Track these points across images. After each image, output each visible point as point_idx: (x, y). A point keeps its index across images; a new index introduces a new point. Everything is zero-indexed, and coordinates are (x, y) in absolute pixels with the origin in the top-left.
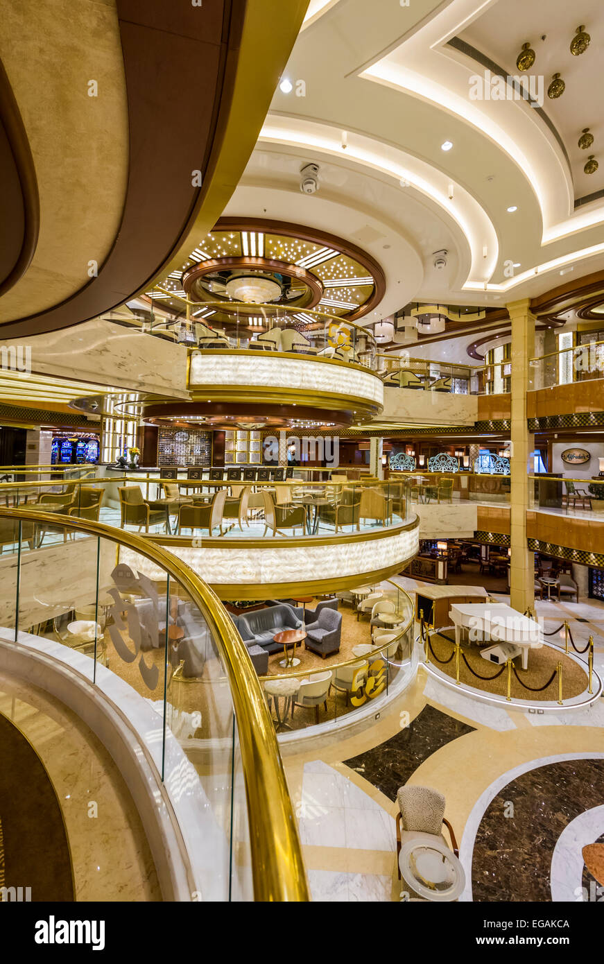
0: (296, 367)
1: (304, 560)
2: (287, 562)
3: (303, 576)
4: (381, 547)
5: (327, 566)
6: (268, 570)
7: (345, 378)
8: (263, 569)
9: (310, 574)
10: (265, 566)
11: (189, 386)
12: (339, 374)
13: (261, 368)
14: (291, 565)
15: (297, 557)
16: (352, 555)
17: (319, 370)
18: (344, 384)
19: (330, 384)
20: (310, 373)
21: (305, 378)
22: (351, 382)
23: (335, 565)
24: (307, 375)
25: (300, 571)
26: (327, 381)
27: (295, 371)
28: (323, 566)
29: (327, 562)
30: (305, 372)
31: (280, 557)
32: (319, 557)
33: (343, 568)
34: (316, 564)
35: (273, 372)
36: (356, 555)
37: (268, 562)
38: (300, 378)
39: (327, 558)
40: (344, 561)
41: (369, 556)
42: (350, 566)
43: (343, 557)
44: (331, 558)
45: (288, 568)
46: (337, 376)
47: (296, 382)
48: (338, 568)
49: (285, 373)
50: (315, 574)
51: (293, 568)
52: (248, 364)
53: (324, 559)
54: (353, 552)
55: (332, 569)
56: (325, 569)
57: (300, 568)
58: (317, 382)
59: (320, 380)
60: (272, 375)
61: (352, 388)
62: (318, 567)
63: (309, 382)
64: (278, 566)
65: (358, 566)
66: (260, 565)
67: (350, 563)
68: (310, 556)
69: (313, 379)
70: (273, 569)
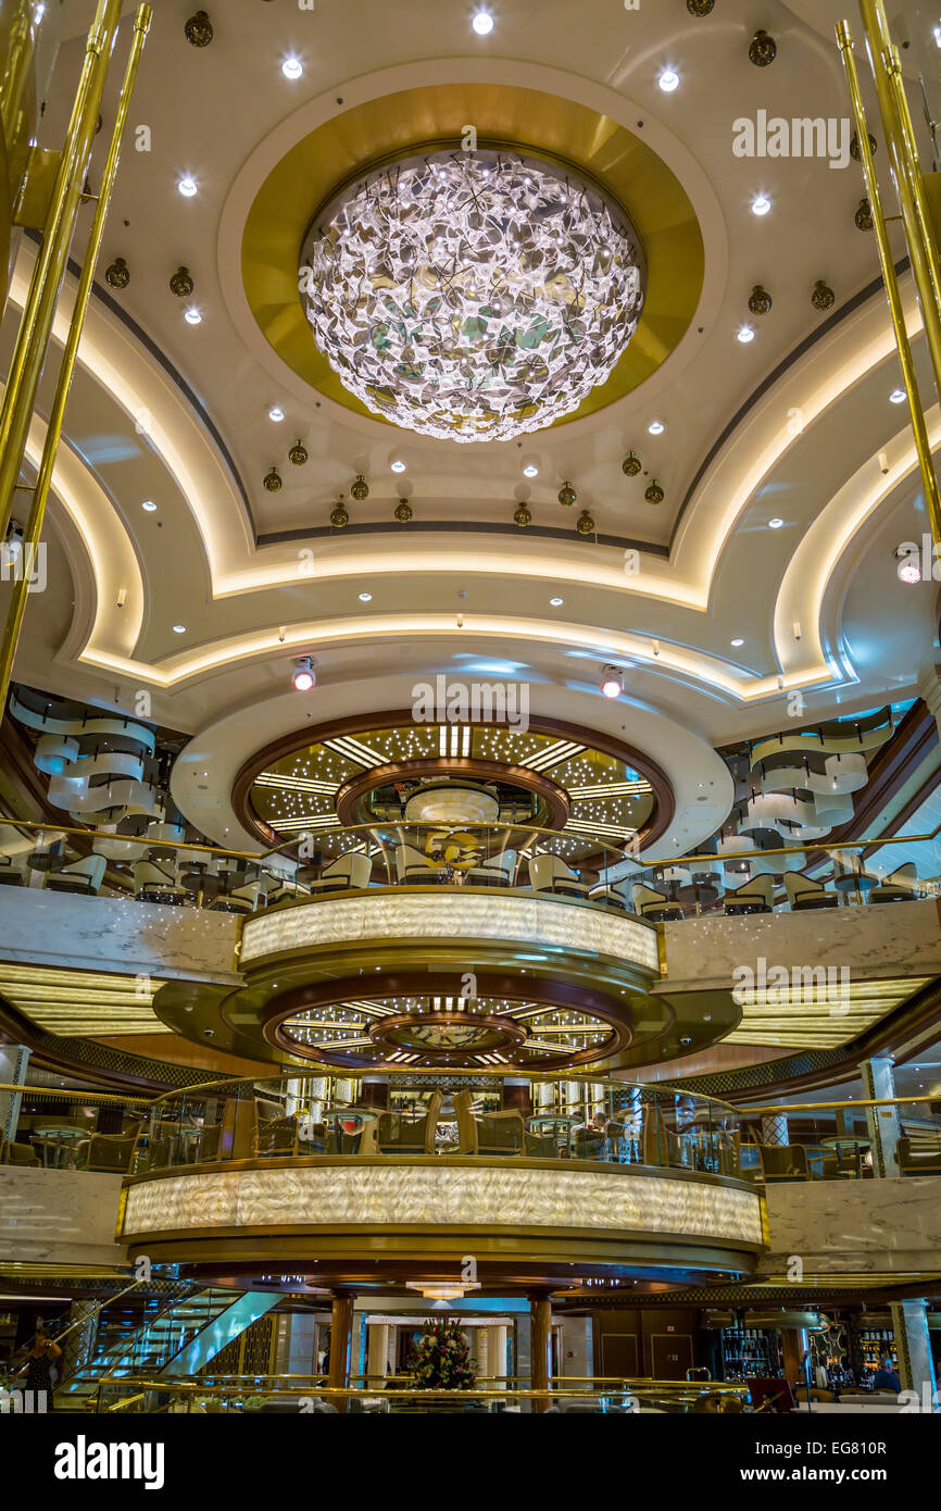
0: (355, 909)
1: (294, 1189)
2: (270, 1192)
3: (292, 1216)
4: (448, 1182)
5: (331, 1201)
6: (246, 1204)
7: (446, 911)
8: (240, 1204)
9: (302, 1214)
10: (243, 1199)
11: (240, 966)
12: (432, 906)
13: (310, 920)
14: (275, 1197)
15: (284, 1184)
16: (377, 1188)
17: (394, 906)
18: (445, 921)
19: (414, 925)
20: (377, 913)
21: (371, 922)
22: (461, 916)
23: (345, 1202)
24: (373, 917)
25: (287, 1207)
26: (407, 920)
27: (354, 915)
28: (324, 1202)
29: (332, 1194)
30: (369, 913)
31: (263, 1185)
32: (318, 1186)
33: (359, 1209)
34: (312, 1196)
35: (324, 922)
36: (387, 1189)
37: (247, 1192)
38: (361, 924)
39: (331, 1189)
40: (361, 1194)
41: (416, 1195)
42: (374, 1207)
43: (360, 1188)
44: (337, 1189)
45: (272, 1202)
46: (429, 910)
47: (356, 930)
48: (350, 1206)
49: (340, 920)
50: (310, 1214)
51: (279, 1203)
52: (295, 919)
53: (326, 1189)
54: (379, 1183)
55: (338, 1207)
56: (327, 1207)
57: (288, 1202)
58: (389, 925)
59: (394, 921)
60: (322, 927)
61: (465, 925)
62: (315, 1202)
63: (375, 927)
64: (258, 1198)
65: (390, 1209)
66: (237, 1197)
67: (372, 1201)
68: (303, 1183)
69: (383, 922)
70: (251, 1202)
